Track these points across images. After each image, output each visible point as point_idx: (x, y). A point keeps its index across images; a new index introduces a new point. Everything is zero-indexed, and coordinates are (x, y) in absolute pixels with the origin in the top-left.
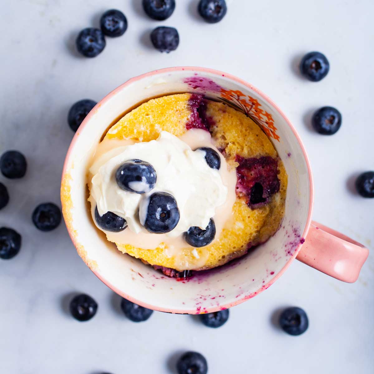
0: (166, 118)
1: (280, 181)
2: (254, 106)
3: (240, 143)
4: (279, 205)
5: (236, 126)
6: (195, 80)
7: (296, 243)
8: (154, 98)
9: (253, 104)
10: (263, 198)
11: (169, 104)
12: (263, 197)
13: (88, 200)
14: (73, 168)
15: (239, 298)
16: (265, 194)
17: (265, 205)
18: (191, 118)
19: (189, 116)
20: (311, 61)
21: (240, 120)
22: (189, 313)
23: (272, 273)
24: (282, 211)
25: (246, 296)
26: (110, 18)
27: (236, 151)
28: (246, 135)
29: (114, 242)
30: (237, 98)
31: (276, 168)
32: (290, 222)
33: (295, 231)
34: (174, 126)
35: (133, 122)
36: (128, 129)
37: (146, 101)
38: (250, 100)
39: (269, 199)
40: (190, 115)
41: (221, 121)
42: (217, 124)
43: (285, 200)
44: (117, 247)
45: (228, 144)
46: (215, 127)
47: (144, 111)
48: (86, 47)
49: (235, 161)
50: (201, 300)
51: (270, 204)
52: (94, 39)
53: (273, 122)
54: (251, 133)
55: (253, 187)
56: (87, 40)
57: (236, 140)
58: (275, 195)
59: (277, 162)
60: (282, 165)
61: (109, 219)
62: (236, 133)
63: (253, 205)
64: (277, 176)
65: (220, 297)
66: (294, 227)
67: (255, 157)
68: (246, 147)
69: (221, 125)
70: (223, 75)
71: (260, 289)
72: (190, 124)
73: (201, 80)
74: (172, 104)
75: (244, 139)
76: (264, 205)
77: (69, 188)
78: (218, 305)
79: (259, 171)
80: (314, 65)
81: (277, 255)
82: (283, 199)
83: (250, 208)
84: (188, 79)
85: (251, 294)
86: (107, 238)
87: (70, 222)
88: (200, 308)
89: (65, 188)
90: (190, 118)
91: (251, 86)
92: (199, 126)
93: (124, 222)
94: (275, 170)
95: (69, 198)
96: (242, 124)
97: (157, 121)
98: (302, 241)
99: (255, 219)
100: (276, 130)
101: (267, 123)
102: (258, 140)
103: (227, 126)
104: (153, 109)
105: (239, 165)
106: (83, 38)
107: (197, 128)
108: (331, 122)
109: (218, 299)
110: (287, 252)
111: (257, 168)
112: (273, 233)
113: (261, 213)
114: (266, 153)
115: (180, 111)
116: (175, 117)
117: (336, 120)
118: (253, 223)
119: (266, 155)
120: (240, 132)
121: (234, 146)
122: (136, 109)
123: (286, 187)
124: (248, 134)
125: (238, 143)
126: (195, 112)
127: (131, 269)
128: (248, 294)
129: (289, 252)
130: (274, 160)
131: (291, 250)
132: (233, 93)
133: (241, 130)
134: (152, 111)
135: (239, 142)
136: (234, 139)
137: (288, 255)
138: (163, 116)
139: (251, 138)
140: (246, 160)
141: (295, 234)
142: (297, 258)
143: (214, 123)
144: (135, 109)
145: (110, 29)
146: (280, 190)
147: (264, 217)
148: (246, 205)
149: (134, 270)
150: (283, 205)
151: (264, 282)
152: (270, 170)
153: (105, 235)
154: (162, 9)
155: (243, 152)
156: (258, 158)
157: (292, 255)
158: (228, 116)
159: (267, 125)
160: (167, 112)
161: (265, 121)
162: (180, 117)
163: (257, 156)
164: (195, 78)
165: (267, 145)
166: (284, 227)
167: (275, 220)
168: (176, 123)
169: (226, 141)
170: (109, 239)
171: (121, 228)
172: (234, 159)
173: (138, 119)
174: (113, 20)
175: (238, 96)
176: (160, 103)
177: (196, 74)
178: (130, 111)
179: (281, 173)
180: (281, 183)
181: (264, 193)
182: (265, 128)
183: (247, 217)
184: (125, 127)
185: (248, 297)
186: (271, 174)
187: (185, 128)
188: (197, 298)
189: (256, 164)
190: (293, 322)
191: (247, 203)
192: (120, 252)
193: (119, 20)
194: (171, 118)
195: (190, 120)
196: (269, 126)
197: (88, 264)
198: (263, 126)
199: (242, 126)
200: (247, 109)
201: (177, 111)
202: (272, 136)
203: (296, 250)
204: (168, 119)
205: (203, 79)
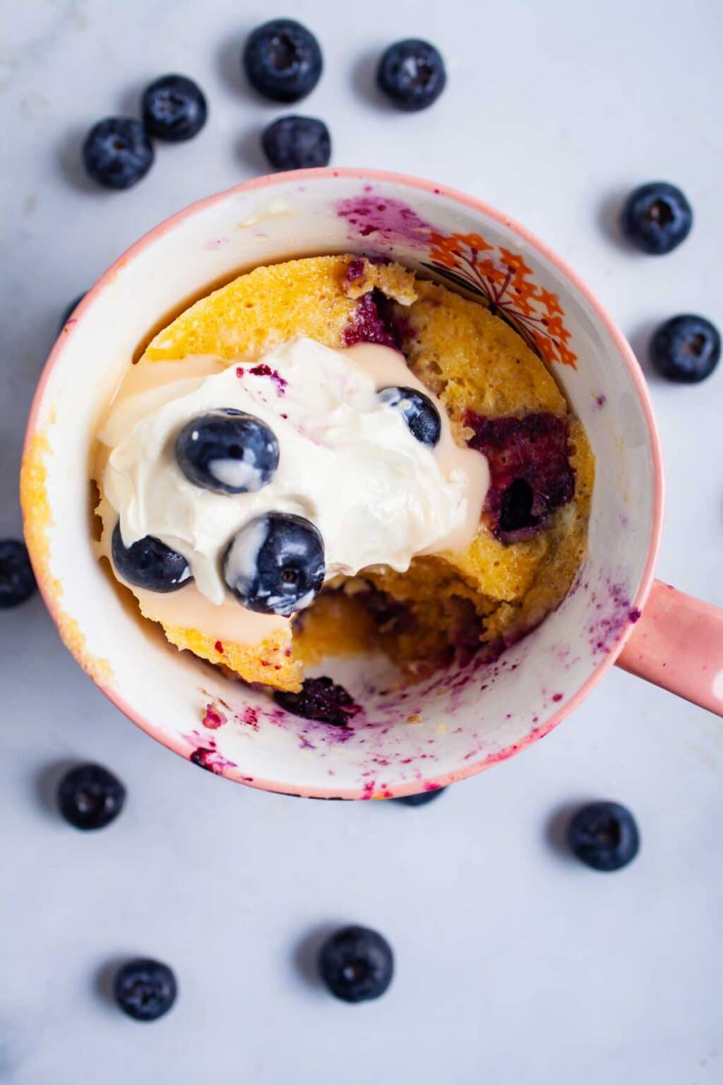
0: (296, 314)
1: (575, 474)
2: (513, 277)
3: (476, 380)
4: (572, 534)
5: (467, 338)
6: (366, 207)
7: (617, 622)
8: (267, 264)
9: (512, 270)
10: (532, 517)
11: (301, 280)
12: (534, 512)
13: (96, 513)
14: (53, 422)
15: (473, 759)
16: (536, 507)
17: (538, 533)
18: (357, 316)
19: (352, 311)
20: (648, 201)
21: (476, 324)
22: (343, 797)
23: (558, 698)
24: (580, 548)
25: (489, 756)
26: (166, 93)
27: (465, 401)
28: (490, 362)
29: (156, 621)
30: (470, 259)
31: (566, 441)
32: (601, 570)
33: (616, 591)
34: (316, 336)
35: (212, 322)
36: (201, 339)
37: (248, 270)
38: (503, 261)
39: (547, 518)
40: (355, 309)
41: (429, 328)
42: (420, 335)
43: (586, 520)
44: (166, 634)
45: (446, 383)
46: (413, 342)
47: (240, 295)
48: (106, 160)
49: (464, 426)
50: (376, 766)
51: (549, 531)
52: (124, 141)
53: (562, 317)
54: (502, 355)
55: (508, 490)
56: (108, 144)
57: (465, 374)
58: (562, 508)
59: (567, 426)
60: (581, 433)
61: (146, 555)
62: (465, 356)
63: (506, 533)
64: (567, 461)
65: (424, 760)
66: (613, 582)
67: (512, 416)
68: (491, 390)
69: (429, 336)
70: (437, 192)
71: (527, 737)
72: (356, 330)
73: (381, 208)
74: (311, 280)
75: (487, 372)
76: (535, 533)
77: (42, 471)
78: (419, 776)
79: (523, 449)
80: (655, 212)
81: (568, 653)
82: (582, 519)
83: (499, 541)
84: (347, 203)
85: (503, 750)
86: (140, 611)
87: (44, 558)
88: (373, 783)
89: (33, 473)
90: (354, 317)
91: (508, 220)
92: (378, 337)
93: (184, 568)
94: (562, 446)
95: (42, 496)
96: (480, 333)
97: (274, 320)
98: (634, 616)
99: (511, 569)
100: (568, 339)
101: (545, 322)
102: (520, 372)
103: (443, 339)
104: (265, 292)
105: (474, 434)
106: (99, 140)
107: (371, 342)
108: (697, 349)
109: (417, 763)
110: (595, 645)
111: (516, 441)
112: (555, 603)
113: (528, 554)
114: (540, 405)
115: (330, 300)
116: (317, 312)
117: (708, 348)
118: (508, 578)
119: (540, 411)
120: (477, 354)
121: (461, 389)
122: (222, 289)
123: (591, 486)
124: (494, 358)
125: (471, 381)
126: (369, 303)
127: (202, 689)
128: (495, 750)
129: (600, 645)
130: (559, 421)
131: (606, 639)
132: (461, 244)
133: (478, 349)
134: (262, 297)
135: (473, 377)
136: (461, 371)
137: (599, 651)
138: (287, 309)
139: (503, 367)
140: (491, 423)
141: (616, 600)
142: (621, 663)
143: (412, 333)
144: (220, 290)
145: (164, 119)
146: (577, 496)
147: (535, 563)
148: (490, 534)
149: (208, 692)
150: (582, 532)
151: (535, 720)
152: (551, 446)
153: (136, 601)
154: (288, 72)
155: (483, 405)
156: (520, 418)
157: (608, 651)
158: (446, 314)
159: (544, 328)
160: (298, 300)
161: (540, 317)
162: (331, 312)
163: (517, 413)
164: (365, 202)
165: (543, 383)
166: (586, 586)
167: (560, 570)
168: (320, 327)
169: (442, 377)
170: (146, 613)
171: (174, 581)
172: (461, 420)
173: (225, 314)
174: (172, 99)
175: (474, 251)
176: (282, 276)
177: (368, 189)
178: (205, 293)
179: (578, 453)
180: (578, 477)
181: (535, 505)
182: (540, 337)
183: (492, 565)
184: (193, 334)
185: (497, 758)
186: (553, 456)
187: (343, 342)
188: (366, 762)
189: (515, 431)
190: (602, 838)
191: (492, 528)
192: (172, 648)
193: (186, 99)
194: (308, 315)
195: (356, 321)
196: (552, 331)
197: (86, 667)
198: (534, 335)
199: (479, 339)
200: (494, 288)
201: (323, 297)
202: (557, 359)
203: (618, 639)
204: (299, 318)
205: (386, 205)
